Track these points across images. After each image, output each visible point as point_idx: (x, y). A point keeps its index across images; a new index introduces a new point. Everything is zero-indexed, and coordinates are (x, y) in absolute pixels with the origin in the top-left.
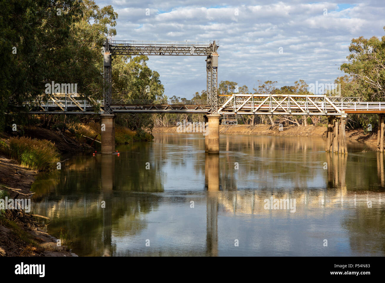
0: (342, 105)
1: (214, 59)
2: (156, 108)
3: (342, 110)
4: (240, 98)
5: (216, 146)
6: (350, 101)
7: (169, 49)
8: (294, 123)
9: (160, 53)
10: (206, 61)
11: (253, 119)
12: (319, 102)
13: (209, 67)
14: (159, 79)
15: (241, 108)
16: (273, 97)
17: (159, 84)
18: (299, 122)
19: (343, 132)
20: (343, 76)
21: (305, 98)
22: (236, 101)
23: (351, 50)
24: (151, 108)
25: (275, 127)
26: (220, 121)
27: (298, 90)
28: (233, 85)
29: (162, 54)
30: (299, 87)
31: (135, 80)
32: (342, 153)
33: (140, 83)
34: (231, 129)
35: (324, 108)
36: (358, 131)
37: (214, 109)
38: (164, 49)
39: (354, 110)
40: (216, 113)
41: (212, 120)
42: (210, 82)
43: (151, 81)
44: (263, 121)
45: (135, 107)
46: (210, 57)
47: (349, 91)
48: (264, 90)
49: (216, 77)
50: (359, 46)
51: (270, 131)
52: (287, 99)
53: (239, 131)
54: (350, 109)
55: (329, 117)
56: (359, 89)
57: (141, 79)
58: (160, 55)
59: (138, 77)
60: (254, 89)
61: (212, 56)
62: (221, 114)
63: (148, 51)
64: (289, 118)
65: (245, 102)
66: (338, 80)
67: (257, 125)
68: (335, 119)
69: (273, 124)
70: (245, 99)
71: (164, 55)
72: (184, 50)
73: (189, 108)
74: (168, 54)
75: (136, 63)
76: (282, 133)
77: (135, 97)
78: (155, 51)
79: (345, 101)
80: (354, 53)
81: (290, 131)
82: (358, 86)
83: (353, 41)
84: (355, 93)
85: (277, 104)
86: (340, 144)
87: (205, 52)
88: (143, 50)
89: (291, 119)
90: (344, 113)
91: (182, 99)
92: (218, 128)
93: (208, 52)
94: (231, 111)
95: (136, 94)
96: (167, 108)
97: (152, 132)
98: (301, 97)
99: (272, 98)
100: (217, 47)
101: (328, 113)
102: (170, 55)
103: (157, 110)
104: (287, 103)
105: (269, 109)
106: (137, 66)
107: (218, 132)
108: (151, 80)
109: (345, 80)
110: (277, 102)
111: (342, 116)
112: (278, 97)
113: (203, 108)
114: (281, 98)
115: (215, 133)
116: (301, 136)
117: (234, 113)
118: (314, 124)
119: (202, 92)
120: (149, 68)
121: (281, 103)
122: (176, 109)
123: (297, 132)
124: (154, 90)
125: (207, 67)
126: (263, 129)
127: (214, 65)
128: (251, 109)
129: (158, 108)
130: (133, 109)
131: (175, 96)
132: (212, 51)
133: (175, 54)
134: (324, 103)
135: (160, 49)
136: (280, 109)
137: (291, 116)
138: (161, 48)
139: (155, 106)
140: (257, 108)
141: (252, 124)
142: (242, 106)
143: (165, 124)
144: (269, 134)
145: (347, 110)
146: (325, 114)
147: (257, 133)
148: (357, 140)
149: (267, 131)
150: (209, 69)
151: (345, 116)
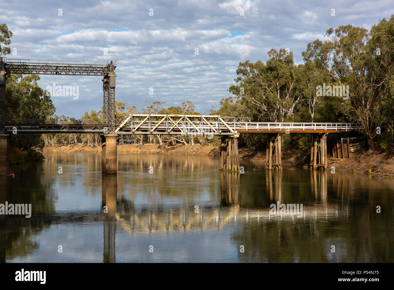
0: (235, 126)
1: (112, 79)
2: (53, 128)
3: (235, 130)
4: (137, 118)
5: (114, 166)
6: (241, 122)
7: (66, 69)
8: (182, 143)
9: (57, 72)
10: (102, 81)
11: (142, 139)
12: (213, 123)
13: (106, 87)
14: (50, 99)
15: (139, 128)
16: (170, 117)
17: (51, 103)
18: (186, 141)
19: (236, 151)
20: (228, 98)
21: (200, 118)
22: (134, 121)
23: (238, 73)
24: (47, 128)
25: (163, 146)
26: (118, 141)
27: (185, 111)
28: (122, 105)
29: (58, 73)
30: (187, 108)
31: (26, 100)
32: (235, 172)
33: (31, 103)
34: (120, 148)
35: (218, 128)
36: (242, 150)
37: (112, 129)
38: (60, 68)
39: (245, 130)
40: (114, 133)
41: (110, 140)
42: (106, 102)
43: (42, 101)
44: (151, 140)
45: (30, 127)
46: (107, 77)
47: (235, 112)
48: (152, 110)
49: (113, 97)
50: (245, 69)
51: (158, 150)
52: (183, 120)
53: (128, 150)
54: (242, 129)
55: (222, 136)
56: (244, 110)
57: (32, 98)
58: (56, 74)
59: (29, 97)
60: (143, 110)
61: (110, 76)
62: (118, 134)
63: (44, 70)
64: (176, 138)
65: (143, 122)
66: (223, 101)
67: (146, 144)
68: (228, 138)
69: (161, 143)
70: (143, 119)
71: (60, 74)
72: (81, 70)
73: (87, 128)
74: (64, 73)
75: (27, 82)
76: (170, 152)
77: (26, 116)
78: (51, 70)
79: (238, 121)
80: (241, 75)
81: (178, 149)
82: (243, 107)
83: (241, 64)
84: (240, 114)
85: (174, 124)
86: (233, 163)
87: (101, 72)
88: (39, 69)
89: (179, 139)
90: (237, 133)
91: (71, 119)
92: (116, 148)
93: (105, 72)
94: (129, 131)
95: (28, 113)
96: (64, 128)
97: (42, 151)
98: (197, 118)
99: (168, 118)
100: (115, 67)
101: (222, 132)
102: (67, 74)
103: (54, 130)
104: (183, 123)
105: (166, 128)
106: (28, 86)
107: (115, 152)
108: (42, 99)
109: (230, 101)
110: (174, 122)
111: (235, 136)
112: (174, 117)
113: (101, 128)
114: (177, 118)
115: (113, 153)
116: (188, 155)
117: (132, 133)
118: (200, 143)
119: (91, 112)
120: (40, 88)
121: (177, 123)
122: (73, 129)
123: (185, 151)
124: (45, 109)
125: (104, 87)
126: (152, 148)
127: (111, 85)
128: (148, 128)
129: (54, 128)
130: (28, 129)
131: (64, 116)
132: (110, 71)
133: (72, 73)
134: (218, 123)
135: (56, 69)
136: (176, 128)
137: (179, 136)
138: (57, 67)
139: (51, 126)
140: (154, 128)
141: (141, 143)
142: (139, 126)
143: (54, 144)
144: (158, 152)
145: (240, 130)
146: (219, 134)
147: (146, 152)
148: (242, 158)
149: (155, 150)
150: (106, 89)
151: (238, 136)
